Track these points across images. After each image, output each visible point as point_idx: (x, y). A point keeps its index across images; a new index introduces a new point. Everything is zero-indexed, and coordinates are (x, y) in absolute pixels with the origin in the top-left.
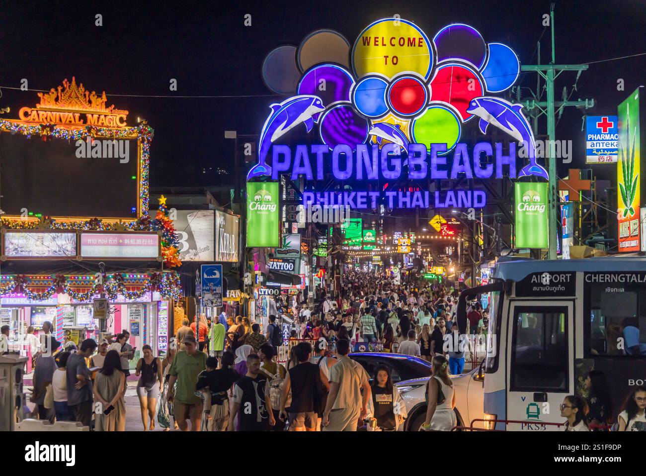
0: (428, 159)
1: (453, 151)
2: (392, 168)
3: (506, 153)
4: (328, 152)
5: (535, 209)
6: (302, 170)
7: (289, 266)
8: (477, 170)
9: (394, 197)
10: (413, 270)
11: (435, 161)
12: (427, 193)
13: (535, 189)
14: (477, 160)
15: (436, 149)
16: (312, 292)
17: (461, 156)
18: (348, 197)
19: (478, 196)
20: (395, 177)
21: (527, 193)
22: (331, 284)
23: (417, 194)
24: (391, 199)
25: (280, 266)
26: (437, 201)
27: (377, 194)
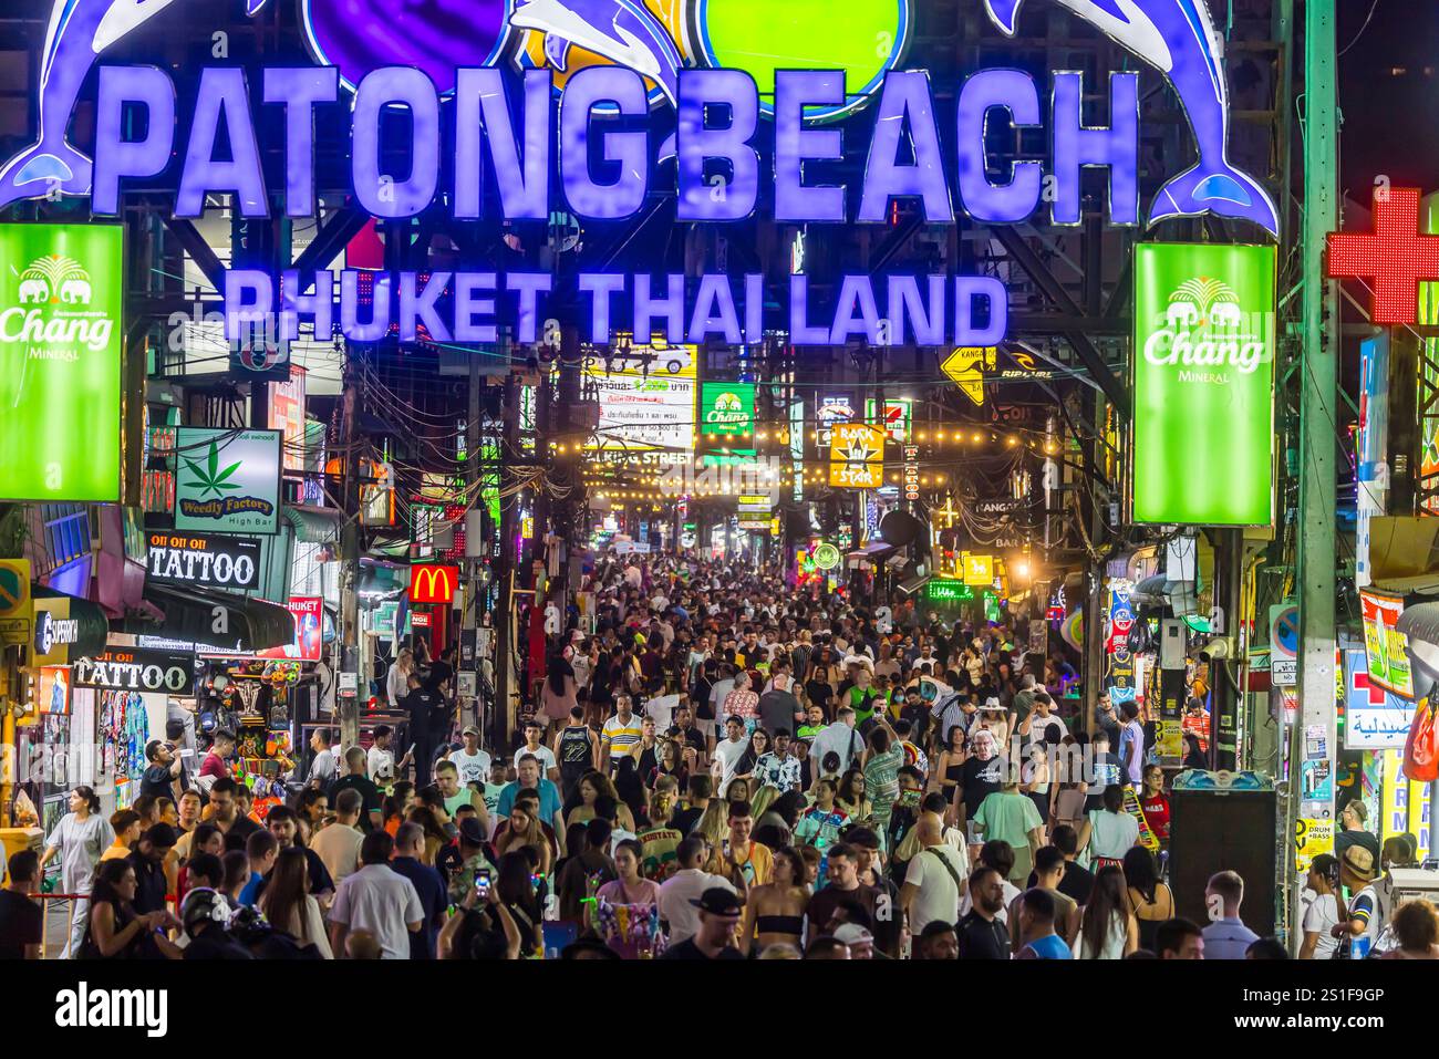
0: (764, 136)
1: (875, 102)
2: (605, 172)
3: (1097, 113)
4: (332, 97)
5: (1220, 360)
6: (221, 175)
7: (234, 568)
8: (971, 184)
9: (613, 295)
10: (895, 559)
11: (792, 145)
12: (754, 283)
13: (1220, 274)
14: (972, 144)
15: (798, 92)
16: (352, 676)
17: (906, 124)
18: (418, 295)
19: (974, 297)
20: (620, 209)
21: (1184, 288)
22: (480, 631)
23: (715, 286)
24: (601, 306)
25: (198, 567)
26: (798, 317)
27: (543, 282)
